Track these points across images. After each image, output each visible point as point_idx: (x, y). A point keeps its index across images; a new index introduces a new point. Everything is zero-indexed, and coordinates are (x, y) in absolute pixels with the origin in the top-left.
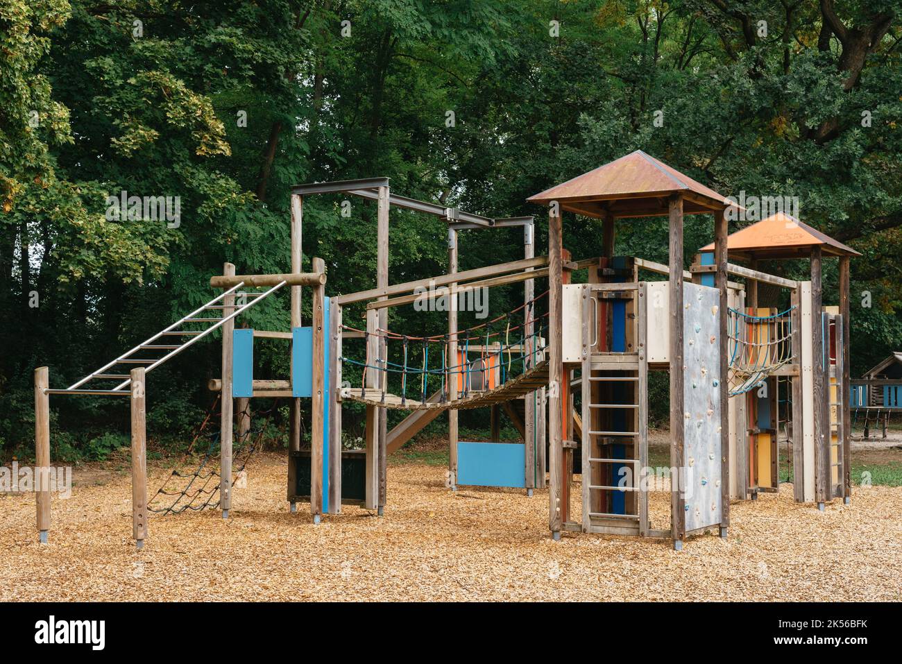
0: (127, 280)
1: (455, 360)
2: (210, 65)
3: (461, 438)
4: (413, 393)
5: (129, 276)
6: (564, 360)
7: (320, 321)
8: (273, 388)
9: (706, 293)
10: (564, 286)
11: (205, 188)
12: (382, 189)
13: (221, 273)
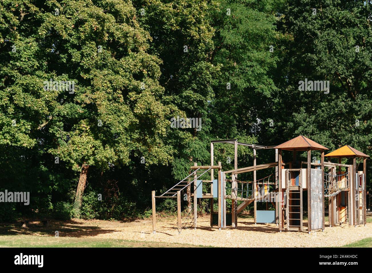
0: (164, 164)
1: (255, 188)
2: (184, 102)
3: (257, 209)
4: (244, 197)
5: (164, 163)
6: (282, 188)
7: (220, 178)
8: (208, 195)
9: (318, 171)
10: (282, 169)
11: (183, 136)
12: (235, 142)
13: (193, 165)
